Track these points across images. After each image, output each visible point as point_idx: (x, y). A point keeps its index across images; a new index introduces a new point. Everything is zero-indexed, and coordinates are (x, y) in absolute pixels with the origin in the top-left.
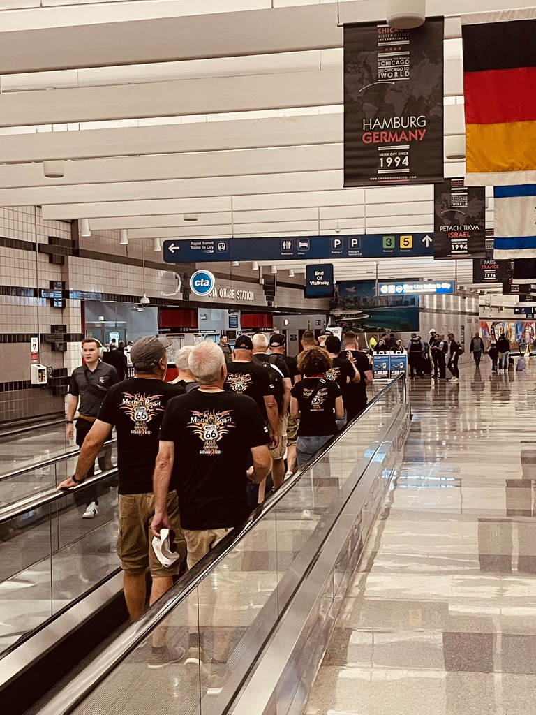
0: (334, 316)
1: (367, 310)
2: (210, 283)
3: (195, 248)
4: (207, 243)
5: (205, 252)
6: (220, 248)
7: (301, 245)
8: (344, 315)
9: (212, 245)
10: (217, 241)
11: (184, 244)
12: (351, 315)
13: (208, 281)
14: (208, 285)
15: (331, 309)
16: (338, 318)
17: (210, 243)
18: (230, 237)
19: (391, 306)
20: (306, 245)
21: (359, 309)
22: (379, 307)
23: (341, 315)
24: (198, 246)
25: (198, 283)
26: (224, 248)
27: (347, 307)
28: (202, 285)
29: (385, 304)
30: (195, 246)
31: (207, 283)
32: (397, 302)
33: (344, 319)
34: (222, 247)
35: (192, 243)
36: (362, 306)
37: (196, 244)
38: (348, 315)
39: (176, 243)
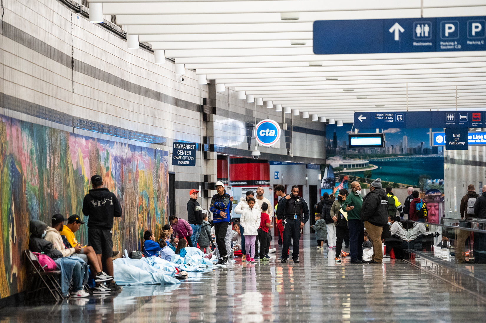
0: (332, 167)
1: (376, 159)
2: (276, 133)
3: (379, 118)
4: (388, 115)
5: (387, 121)
6: (398, 119)
7: (462, 117)
8: (345, 166)
9: (392, 116)
10: (396, 114)
11: (370, 116)
12: (353, 165)
13: (274, 131)
14: (273, 135)
15: (327, 158)
16: (337, 169)
17: (391, 115)
18: (406, 111)
19: (406, 155)
20: (465, 117)
21: (364, 158)
22: (391, 155)
23: (341, 165)
24: (381, 117)
25: (263, 133)
26: (401, 119)
27: (349, 156)
28: (267, 135)
29: (398, 152)
30: (379, 117)
31: (272, 133)
32: (415, 149)
33: (345, 170)
34: (400, 118)
35: (377, 115)
36: (369, 155)
37: (379, 115)
38: (349, 166)
39: (364, 114)
